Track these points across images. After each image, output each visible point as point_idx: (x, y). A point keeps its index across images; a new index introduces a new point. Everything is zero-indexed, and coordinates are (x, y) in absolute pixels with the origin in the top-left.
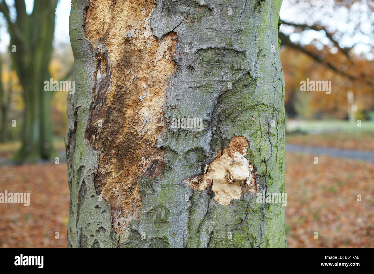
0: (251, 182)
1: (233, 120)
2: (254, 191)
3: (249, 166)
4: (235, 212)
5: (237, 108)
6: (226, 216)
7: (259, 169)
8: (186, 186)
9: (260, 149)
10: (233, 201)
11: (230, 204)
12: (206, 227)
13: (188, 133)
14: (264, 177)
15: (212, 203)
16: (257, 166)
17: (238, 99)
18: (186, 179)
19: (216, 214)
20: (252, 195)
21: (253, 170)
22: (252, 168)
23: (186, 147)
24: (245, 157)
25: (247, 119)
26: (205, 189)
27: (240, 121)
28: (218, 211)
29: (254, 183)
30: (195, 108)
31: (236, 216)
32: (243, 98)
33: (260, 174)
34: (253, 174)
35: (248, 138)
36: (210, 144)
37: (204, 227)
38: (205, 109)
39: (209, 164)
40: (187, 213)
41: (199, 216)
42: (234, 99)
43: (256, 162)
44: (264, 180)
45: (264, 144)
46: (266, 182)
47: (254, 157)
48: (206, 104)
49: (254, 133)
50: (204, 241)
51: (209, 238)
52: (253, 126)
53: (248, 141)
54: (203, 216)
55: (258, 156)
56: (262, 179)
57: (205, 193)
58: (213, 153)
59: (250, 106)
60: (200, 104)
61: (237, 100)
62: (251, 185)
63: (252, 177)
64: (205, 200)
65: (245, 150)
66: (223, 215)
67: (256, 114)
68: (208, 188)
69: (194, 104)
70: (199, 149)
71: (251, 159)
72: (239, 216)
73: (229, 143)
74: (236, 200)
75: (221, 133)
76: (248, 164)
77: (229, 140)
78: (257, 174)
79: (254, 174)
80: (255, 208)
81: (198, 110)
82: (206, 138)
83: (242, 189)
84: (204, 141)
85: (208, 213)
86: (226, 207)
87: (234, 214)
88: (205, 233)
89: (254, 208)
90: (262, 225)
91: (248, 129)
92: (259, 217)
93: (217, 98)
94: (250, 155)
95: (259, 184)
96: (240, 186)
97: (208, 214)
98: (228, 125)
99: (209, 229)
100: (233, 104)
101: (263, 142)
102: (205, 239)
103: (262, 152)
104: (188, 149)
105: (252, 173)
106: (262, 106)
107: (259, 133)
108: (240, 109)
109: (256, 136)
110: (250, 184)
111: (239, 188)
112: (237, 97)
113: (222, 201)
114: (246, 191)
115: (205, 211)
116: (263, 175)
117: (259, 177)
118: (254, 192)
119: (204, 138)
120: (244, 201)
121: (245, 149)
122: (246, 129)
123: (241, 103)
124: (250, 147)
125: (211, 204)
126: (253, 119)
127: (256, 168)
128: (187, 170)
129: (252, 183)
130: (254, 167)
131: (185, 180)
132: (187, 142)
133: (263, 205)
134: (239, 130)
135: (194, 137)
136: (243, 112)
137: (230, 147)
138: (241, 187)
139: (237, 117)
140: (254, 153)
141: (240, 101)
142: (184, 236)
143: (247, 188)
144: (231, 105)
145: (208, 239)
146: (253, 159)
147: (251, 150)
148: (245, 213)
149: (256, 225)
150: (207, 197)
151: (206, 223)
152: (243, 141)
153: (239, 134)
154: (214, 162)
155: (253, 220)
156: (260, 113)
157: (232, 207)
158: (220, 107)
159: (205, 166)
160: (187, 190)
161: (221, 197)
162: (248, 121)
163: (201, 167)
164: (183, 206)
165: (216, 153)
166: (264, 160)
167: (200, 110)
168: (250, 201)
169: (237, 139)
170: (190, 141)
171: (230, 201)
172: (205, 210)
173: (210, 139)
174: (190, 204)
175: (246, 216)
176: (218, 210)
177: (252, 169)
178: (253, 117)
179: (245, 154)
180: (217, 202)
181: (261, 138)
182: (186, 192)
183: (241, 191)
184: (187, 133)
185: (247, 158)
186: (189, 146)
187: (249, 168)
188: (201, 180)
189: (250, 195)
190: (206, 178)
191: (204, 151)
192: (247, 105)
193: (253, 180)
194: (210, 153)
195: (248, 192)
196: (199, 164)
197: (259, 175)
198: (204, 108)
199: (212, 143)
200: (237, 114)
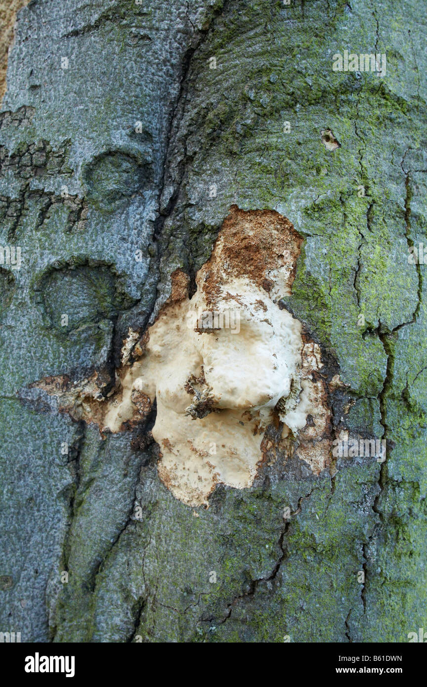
0: (310, 418)
1: (235, 148)
2: (322, 459)
3: (301, 345)
4: (227, 541)
5: (252, 95)
6: (188, 555)
7: (348, 362)
8: (48, 408)
9: (357, 272)
10: (219, 494)
11: (207, 503)
12: (122, 574)
13: (53, 200)
14: (376, 404)
15: (149, 486)
16: (341, 351)
17: (254, 55)
18: (48, 381)
19: (156, 532)
20: (311, 478)
21: (321, 365)
22: (318, 356)
23: (42, 254)
24: (282, 306)
25: (299, 144)
26: (121, 428)
27: (264, 149)
28: (163, 522)
29: (321, 422)
30: (82, 107)
31: (229, 564)
32: (279, 52)
33: (355, 387)
34: (319, 384)
35: (298, 221)
36: (147, 252)
37: (115, 572)
38: (118, 108)
39: (143, 330)
40: (62, 506)
41: (94, 528)
42: (238, 57)
43: (333, 330)
44: (378, 416)
45: (381, 258)
46: (385, 426)
47: (324, 305)
48: (121, 85)
49: (330, 204)
50: (113, 628)
51: (132, 619)
52: (324, 172)
53: (299, 236)
54: (112, 530)
55: (348, 305)
56: (366, 411)
57: (123, 443)
58: (160, 286)
59: (315, 87)
60: (99, 90)
61: (250, 60)
62: (311, 432)
63: (313, 396)
64: (125, 470)
65: (280, 275)
66: (179, 546)
67: (342, 127)
68: (135, 422)
69: (79, 93)
70: (91, 264)
71: (310, 316)
72: (242, 564)
73: (214, 242)
74: (233, 489)
75: (191, 205)
76: (295, 337)
77: (216, 230)
78: (338, 387)
79: (327, 386)
80: (322, 537)
81: (93, 113)
82: (127, 224)
83: (263, 447)
84: (116, 238)
85: (129, 521)
86: (190, 514)
87: (222, 549)
88: (117, 597)
89: (317, 536)
90: (356, 613)
91: (303, 183)
92: (342, 576)
93: (172, 65)
94: (307, 299)
95: (348, 429)
96: (255, 432)
97: (131, 528)
98: (217, 172)
99: (133, 584)
100: (235, 78)
101: (377, 246)
102: (117, 620)
103: (368, 291)
104: (48, 262)
105: (314, 381)
106: (374, 99)
107: (356, 207)
108: (265, 98)
109: (339, 219)
110: (307, 427)
111: (251, 439)
112: (250, 49)
113: (182, 482)
114: (282, 458)
115: (121, 510)
116: (369, 390)
117: (351, 401)
118: (321, 465)
119: (116, 224)
120: (270, 498)
121: (283, 270)
122: (293, 186)
123: (268, 70)
124: (307, 261)
125: (146, 486)
126: (330, 146)
127: (335, 360)
128: (51, 345)
129: (313, 425)
130: (323, 353)
131: (42, 385)
132: (48, 236)
133: (367, 526)
134: (260, 187)
135: (76, 216)
136: (277, 111)
137: (218, 259)
138: (260, 438)
139: (248, 133)
140: (324, 289)
141: (263, 62)
142: (48, 591)
143: (287, 443)
144: (225, 85)
145: (126, 623)
146: (320, 314)
147: (309, 274)
148: (271, 555)
149: (324, 612)
150: (129, 458)
151: (122, 558)
152: (272, 231)
153: (259, 205)
154: (159, 325)
155: (309, 589)
156: (362, 125)
157: (216, 518)
158: (189, 106)
159: (126, 336)
160: (56, 423)
161: (181, 467)
162: (302, 150)
163: (109, 341)
164: (41, 482)
165: (168, 286)
166: (376, 325)
167: (99, 112)
168: (299, 505)
169: (247, 225)
170: (56, 232)
171: (207, 489)
172: (120, 506)
173: (147, 230)
174: (68, 477)
175: (278, 567)
176: (164, 517)
177: (314, 362)
178: (328, 138)
179: (282, 292)
180: (163, 484)
181: (365, 231)
182: (48, 431)
183: (261, 454)
184: (50, 204)
185: (291, 312)
186: (53, 253)
187: (304, 355)
188: (112, 391)
189: (300, 477)
190: (129, 386)
191: (119, 277)
192: (298, 82)
193: (320, 409)
194: (147, 287)
195: (292, 464)
196: (101, 325)
197: (353, 393)
198: (117, 104)
199: (154, 246)
200: (249, 122)
